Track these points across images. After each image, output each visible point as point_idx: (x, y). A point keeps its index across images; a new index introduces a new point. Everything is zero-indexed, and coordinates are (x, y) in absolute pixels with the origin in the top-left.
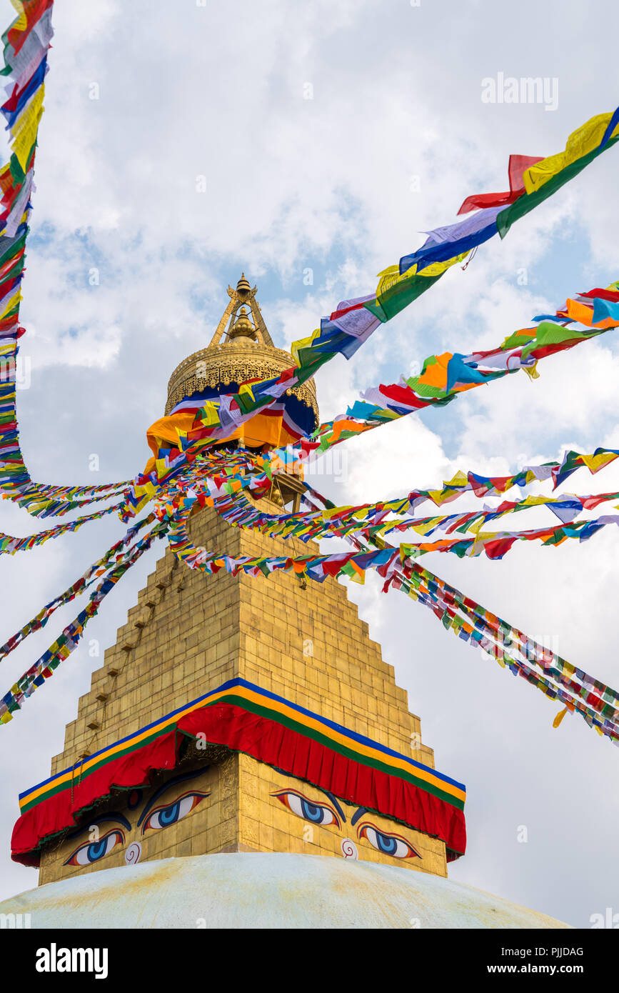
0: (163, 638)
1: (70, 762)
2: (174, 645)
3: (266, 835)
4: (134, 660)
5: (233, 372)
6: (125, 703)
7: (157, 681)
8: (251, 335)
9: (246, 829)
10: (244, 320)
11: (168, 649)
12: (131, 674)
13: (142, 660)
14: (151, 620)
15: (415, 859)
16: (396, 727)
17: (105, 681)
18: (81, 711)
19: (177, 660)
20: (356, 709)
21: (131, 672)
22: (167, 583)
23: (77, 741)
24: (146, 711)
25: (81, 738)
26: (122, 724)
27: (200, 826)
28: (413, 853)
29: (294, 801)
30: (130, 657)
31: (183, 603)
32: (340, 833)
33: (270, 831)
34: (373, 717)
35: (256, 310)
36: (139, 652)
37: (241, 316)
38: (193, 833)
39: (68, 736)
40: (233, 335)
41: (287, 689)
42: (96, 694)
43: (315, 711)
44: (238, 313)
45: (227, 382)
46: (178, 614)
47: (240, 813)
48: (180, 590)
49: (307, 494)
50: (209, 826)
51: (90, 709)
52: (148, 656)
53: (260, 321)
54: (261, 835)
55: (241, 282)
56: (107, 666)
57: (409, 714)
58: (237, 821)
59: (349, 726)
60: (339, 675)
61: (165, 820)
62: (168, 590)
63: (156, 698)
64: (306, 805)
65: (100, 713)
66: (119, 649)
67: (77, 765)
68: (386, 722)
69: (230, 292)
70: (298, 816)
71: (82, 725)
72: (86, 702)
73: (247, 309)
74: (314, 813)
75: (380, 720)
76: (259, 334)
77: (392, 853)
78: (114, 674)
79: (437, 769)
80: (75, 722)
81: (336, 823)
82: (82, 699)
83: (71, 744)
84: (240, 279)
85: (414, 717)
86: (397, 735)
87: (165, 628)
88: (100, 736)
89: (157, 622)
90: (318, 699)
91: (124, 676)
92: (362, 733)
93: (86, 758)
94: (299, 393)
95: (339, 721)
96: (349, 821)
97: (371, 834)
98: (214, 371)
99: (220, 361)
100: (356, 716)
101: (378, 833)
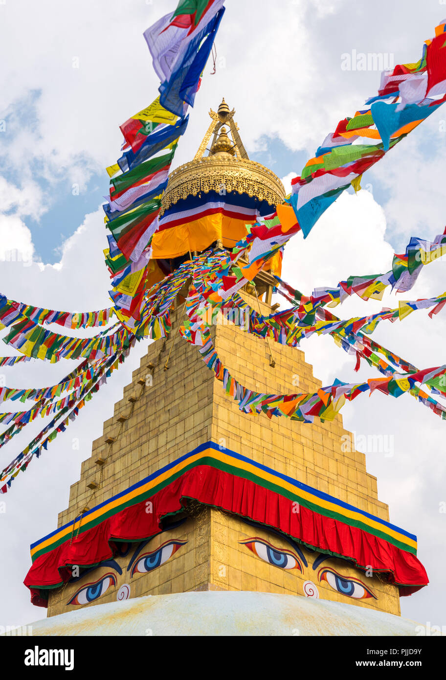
0: (151, 410)
1: (73, 517)
2: (160, 416)
3: (235, 577)
4: (127, 430)
5: (212, 182)
6: (118, 466)
7: (145, 446)
8: (230, 150)
10: (224, 138)
11: (154, 420)
12: (124, 441)
13: (133, 429)
14: (142, 395)
15: (370, 600)
16: (354, 486)
17: (103, 447)
18: (83, 474)
19: (161, 428)
20: (318, 470)
21: (124, 439)
22: (156, 364)
23: (79, 499)
24: (135, 473)
25: (83, 496)
26: (115, 484)
27: (178, 570)
28: (369, 595)
29: (261, 549)
30: (124, 427)
31: (169, 379)
32: (303, 576)
33: (239, 574)
34: (335, 477)
35: (234, 130)
36: (132, 422)
37: (221, 136)
38: (173, 575)
39: (72, 495)
40: (215, 150)
41: (255, 452)
42: (96, 459)
43: (281, 471)
44: (219, 132)
45: (207, 191)
46: (164, 390)
47: (211, 558)
48: (167, 369)
49: (279, 286)
50: (186, 569)
51: (90, 472)
52: (139, 426)
53: (237, 138)
54: (231, 577)
55: (222, 105)
56: (105, 435)
57: (367, 474)
58: (209, 565)
59: (311, 484)
60: (303, 440)
61: (150, 565)
62: (156, 370)
63: (143, 461)
64: (271, 552)
65: (98, 474)
66: (115, 421)
67: (77, 519)
68: (345, 480)
69: (212, 115)
70: (264, 561)
71: (83, 486)
72: (87, 466)
73: (227, 128)
74: (279, 558)
75: (340, 479)
76: (236, 149)
77: (350, 594)
78: (110, 442)
79: (391, 522)
80: (78, 483)
81: (299, 567)
82: (84, 463)
83: (74, 502)
84: (221, 102)
85: (371, 477)
86: (355, 492)
87: (153, 402)
88: (98, 494)
89: (146, 397)
90: (282, 460)
91: (118, 443)
92: (323, 490)
93: (85, 513)
94: (270, 198)
95: (302, 480)
96: (310, 566)
97: (330, 577)
98: (196, 181)
99: (201, 173)
100: (317, 475)
101: (337, 577)
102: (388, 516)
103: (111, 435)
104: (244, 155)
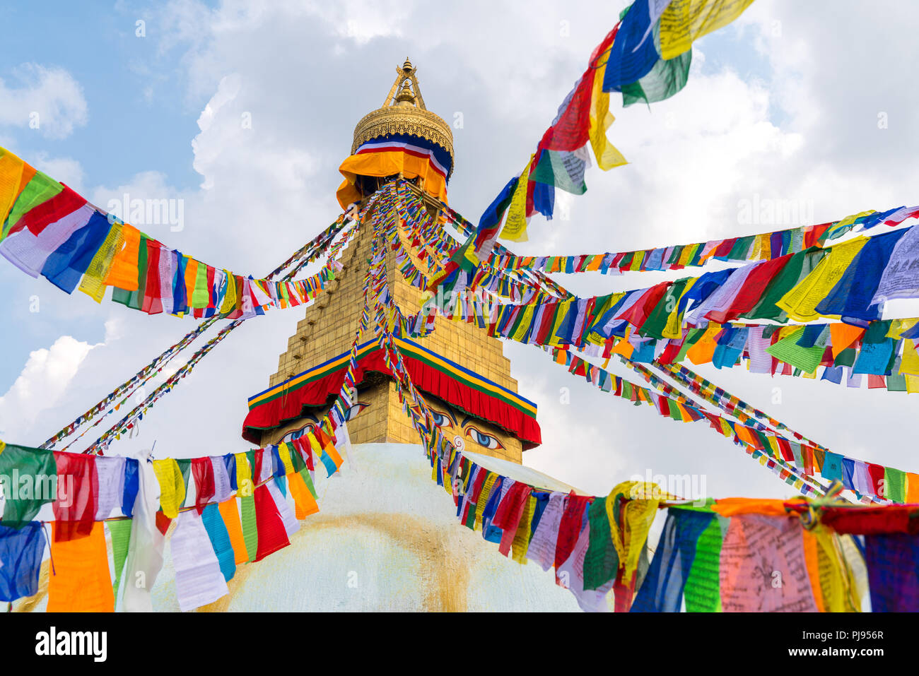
0: (344, 302)
1: (282, 379)
2: (351, 307)
3: (405, 432)
4: (325, 316)
5: (397, 126)
6: (318, 343)
7: (339, 330)
8: (411, 100)
9: (393, 428)
10: (407, 90)
11: (347, 310)
12: (323, 325)
13: (330, 315)
14: (337, 289)
15: (501, 450)
16: (494, 366)
17: (306, 328)
18: (289, 346)
19: (352, 317)
20: (468, 354)
21: (322, 323)
22: (349, 266)
23: (287, 365)
24: (331, 349)
25: (289, 364)
26: (316, 356)
27: (363, 425)
28: (500, 446)
30: (323, 314)
31: (359, 279)
32: (453, 432)
33: (407, 429)
34: (479, 359)
35: (415, 83)
36: (329, 310)
37: (405, 87)
38: (359, 428)
39: (281, 362)
40: (399, 100)
42: (300, 336)
43: (441, 354)
44: (403, 85)
45: (393, 133)
46: (355, 286)
47: (388, 418)
48: (357, 271)
49: (444, 210)
50: (369, 425)
51: (295, 346)
52: (335, 313)
53: (418, 91)
54: (402, 432)
55: (406, 63)
56: (307, 318)
57: (503, 357)
58: (387, 423)
59: (463, 364)
60: (458, 331)
62: (349, 270)
63: (338, 341)
65: (302, 348)
66: (315, 307)
67: (286, 382)
68: (488, 361)
69: (398, 70)
71: (290, 356)
72: (293, 341)
73: (409, 82)
75: (484, 361)
76: (416, 99)
77: (487, 446)
78: (311, 323)
79: (519, 394)
80: (286, 353)
81: (451, 425)
82: (290, 338)
83: (282, 368)
84: (406, 61)
85: (506, 359)
86: (495, 371)
87: (346, 295)
88: (301, 364)
89: (341, 291)
90: (443, 345)
91: (318, 325)
92: (471, 369)
93: (292, 377)
94: (441, 141)
95: (456, 361)
96: (460, 424)
97: (474, 433)
98: (385, 125)
99: (389, 118)
100: (468, 358)
101: (478, 433)
102: (517, 389)
103: (313, 318)
104: (423, 105)
